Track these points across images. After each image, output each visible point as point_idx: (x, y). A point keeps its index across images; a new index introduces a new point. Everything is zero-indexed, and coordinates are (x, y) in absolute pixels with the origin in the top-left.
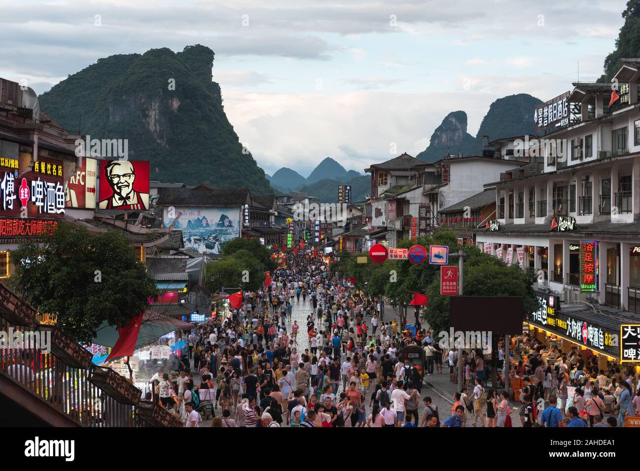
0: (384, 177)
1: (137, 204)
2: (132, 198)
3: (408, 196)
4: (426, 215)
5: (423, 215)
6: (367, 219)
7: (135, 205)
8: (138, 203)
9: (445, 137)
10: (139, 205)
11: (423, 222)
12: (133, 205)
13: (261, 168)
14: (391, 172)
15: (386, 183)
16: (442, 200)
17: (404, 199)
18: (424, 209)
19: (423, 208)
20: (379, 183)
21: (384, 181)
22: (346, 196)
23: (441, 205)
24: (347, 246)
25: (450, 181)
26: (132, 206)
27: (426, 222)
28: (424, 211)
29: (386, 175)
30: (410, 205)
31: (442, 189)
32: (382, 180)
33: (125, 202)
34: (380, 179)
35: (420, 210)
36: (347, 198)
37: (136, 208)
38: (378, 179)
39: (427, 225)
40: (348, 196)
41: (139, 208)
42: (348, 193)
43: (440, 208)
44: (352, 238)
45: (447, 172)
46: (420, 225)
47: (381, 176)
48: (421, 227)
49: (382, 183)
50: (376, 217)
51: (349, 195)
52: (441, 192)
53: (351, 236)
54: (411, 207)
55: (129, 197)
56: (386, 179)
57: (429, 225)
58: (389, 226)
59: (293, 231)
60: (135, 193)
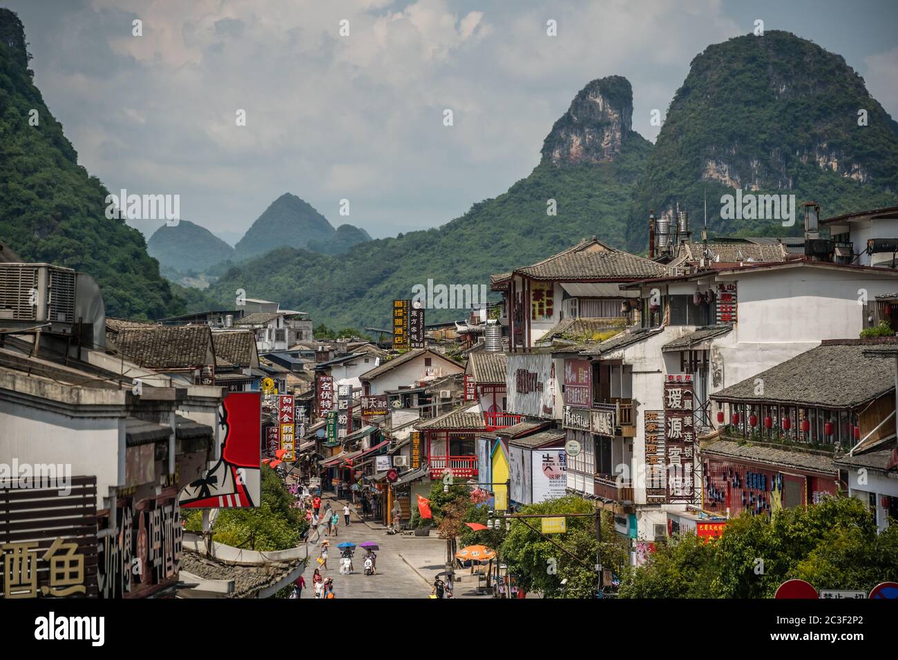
0: (545, 298)
1: (232, 495)
2: (220, 479)
3: (629, 355)
4: (682, 404)
5: (676, 404)
6: (479, 388)
7: (229, 498)
8: (236, 492)
9: (578, 143)
10: (237, 496)
11: (676, 422)
12: (224, 496)
13: (136, 230)
14: (563, 285)
15: (550, 313)
16: (720, 367)
17: (617, 363)
18: (676, 390)
19: (674, 387)
20: (534, 314)
21: (545, 308)
22: (412, 326)
23: (717, 380)
24: (432, 455)
25: (736, 321)
26: (221, 498)
27: (682, 422)
28: (676, 393)
29: (550, 293)
30: (634, 376)
31: (717, 341)
32: (541, 305)
33: (205, 490)
34: (537, 303)
35: (666, 393)
36: (414, 329)
37: (230, 504)
38: (532, 302)
39: (686, 429)
40: (417, 325)
41: (239, 504)
42: (418, 318)
43: (716, 385)
44: (444, 434)
45: (730, 297)
46: (668, 428)
47: (538, 295)
48: (671, 435)
49: (541, 312)
50: (519, 391)
51: (418, 322)
52: (716, 348)
53: (441, 430)
54: (637, 381)
55: (216, 477)
56: (550, 303)
57: (690, 428)
58: (569, 420)
59: (290, 414)
60: (229, 467)
